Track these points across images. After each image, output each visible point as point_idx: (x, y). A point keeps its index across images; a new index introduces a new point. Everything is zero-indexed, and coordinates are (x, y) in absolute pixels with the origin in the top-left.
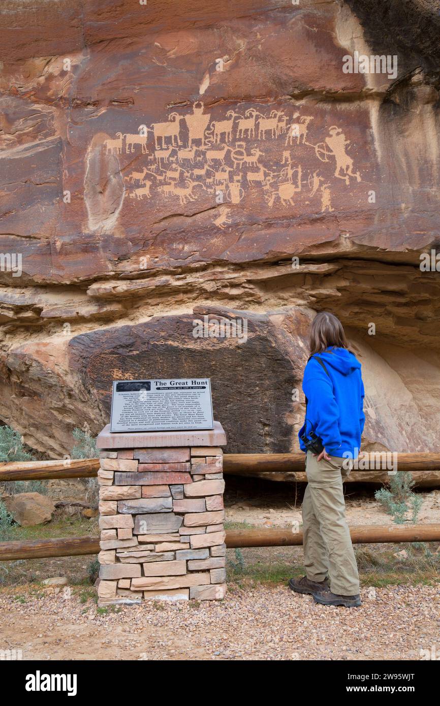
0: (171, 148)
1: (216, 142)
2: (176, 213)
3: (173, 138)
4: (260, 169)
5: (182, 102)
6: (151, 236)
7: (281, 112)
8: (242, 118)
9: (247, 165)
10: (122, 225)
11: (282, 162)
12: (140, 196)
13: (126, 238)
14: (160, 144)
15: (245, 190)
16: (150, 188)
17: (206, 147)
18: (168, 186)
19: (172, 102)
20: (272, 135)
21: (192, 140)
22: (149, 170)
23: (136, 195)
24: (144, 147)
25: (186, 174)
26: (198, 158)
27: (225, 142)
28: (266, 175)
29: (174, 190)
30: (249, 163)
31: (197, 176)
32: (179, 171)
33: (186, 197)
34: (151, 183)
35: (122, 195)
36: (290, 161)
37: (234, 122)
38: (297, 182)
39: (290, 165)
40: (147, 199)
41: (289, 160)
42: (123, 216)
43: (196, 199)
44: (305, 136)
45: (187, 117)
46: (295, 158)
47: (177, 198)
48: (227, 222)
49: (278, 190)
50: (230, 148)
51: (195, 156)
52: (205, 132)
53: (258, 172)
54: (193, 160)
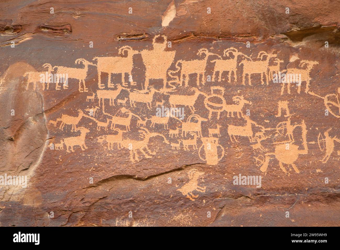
0: (120, 88)
1: (184, 84)
2: (123, 174)
3: (123, 76)
4: (246, 121)
5: (138, 35)
6: (83, 205)
7: (273, 54)
8: (220, 59)
9: (228, 116)
10: (37, 187)
11: (277, 114)
12: (70, 147)
13: (42, 208)
14: (104, 81)
15: (225, 147)
16: (87, 137)
17: (170, 90)
18: (113, 136)
19: (125, 34)
20: (262, 80)
21: (150, 80)
22: (88, 113)
23: (65, 146)
24: (82, 83)
25: (140, 122)
26: (158, 103)
27: (195, 86)
28: (255, 130)
29: (122, 143)
30: (230, 113)
31: (156, 125)
32: (130, 117)
33: (139, 153)
34: (89, 131)
35: (43, 144)
36: (288, 114)
37: (208, 62)
38: (302, 142)
39: (289, 119)
40: (82, 151)
41: (288, 112)
42: (42, 175)
43: (153, 156)
44: (308, 84)
45: (144, 53)
46: (295, 111)
47: (127, 152)
48: (198, 190)
49: (274, 151)
50: (202, 93)
51: (153, 101)
52: (167, 72)
53: (243, 125)
54: (151, 105)
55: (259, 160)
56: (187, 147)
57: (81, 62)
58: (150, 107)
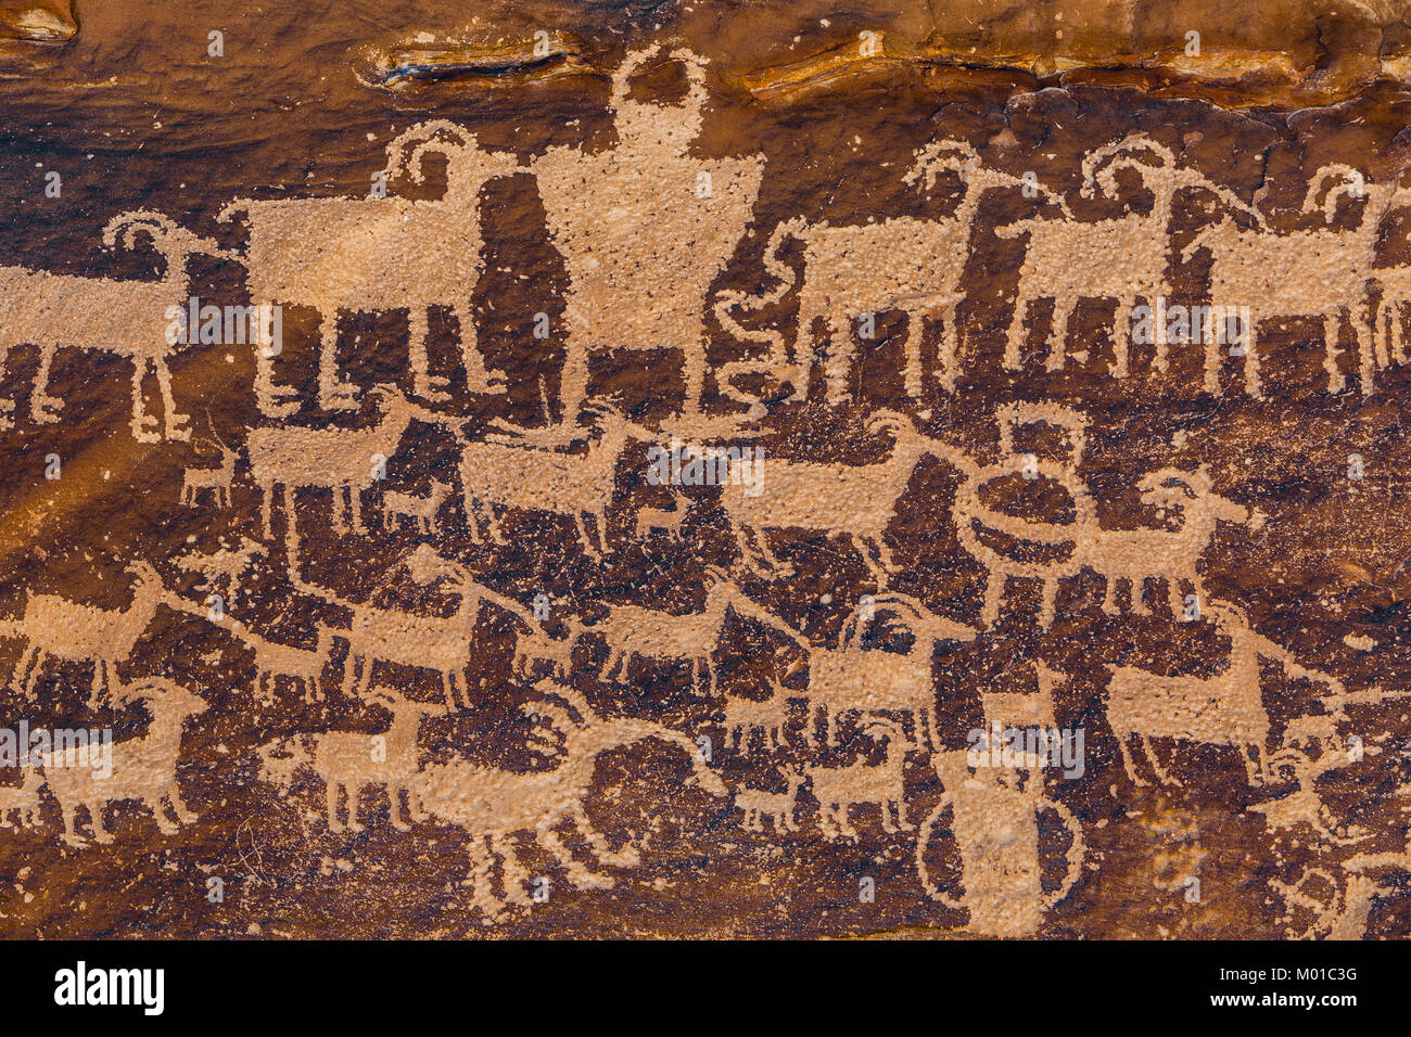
0: (398, 412)
1: (818, 385)
3: (419, 328)
8: (1053, 213)
9: (1109, 607)
15: (1086, 815)
16: (188, 743)
18: (357, 739)
20: (1330, 365)
21: (597, 359)
22: (191, 585)
23: (50, 806)
24: (151, 382)
25: (532, 647)
26: (648, 517)
27: (900, 401)
28: (1283, 700)
30: (1124, 586)
31: (640, 666)
32: (467, 613)
33: (529, 852)
34: (200, 706)
37: (981, 237)
40: (159, 841)
49: (1399, 843)
50: (941, 451)
51: (620, 499)
52: (710, 298)
53: (1206, 672)
54: (602, 526)
55: (1306, 902)
56: (842, 817)
57: (144, 238)
58: (595, 540)
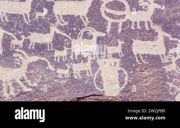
4: (157, 34)
9: (133, 28)
15: (128, 71)
25: (15, 42)
26: (38, 14)
28: (169, 45)
30: (136, 23)
31: (37, 45)
33: (15, 85)
43: (34, 88)
51: (32, 11)
53: (152, 40)
54: (28, 17)
55: (174, 86)
56: (78, 74)
58: (27, 20)
